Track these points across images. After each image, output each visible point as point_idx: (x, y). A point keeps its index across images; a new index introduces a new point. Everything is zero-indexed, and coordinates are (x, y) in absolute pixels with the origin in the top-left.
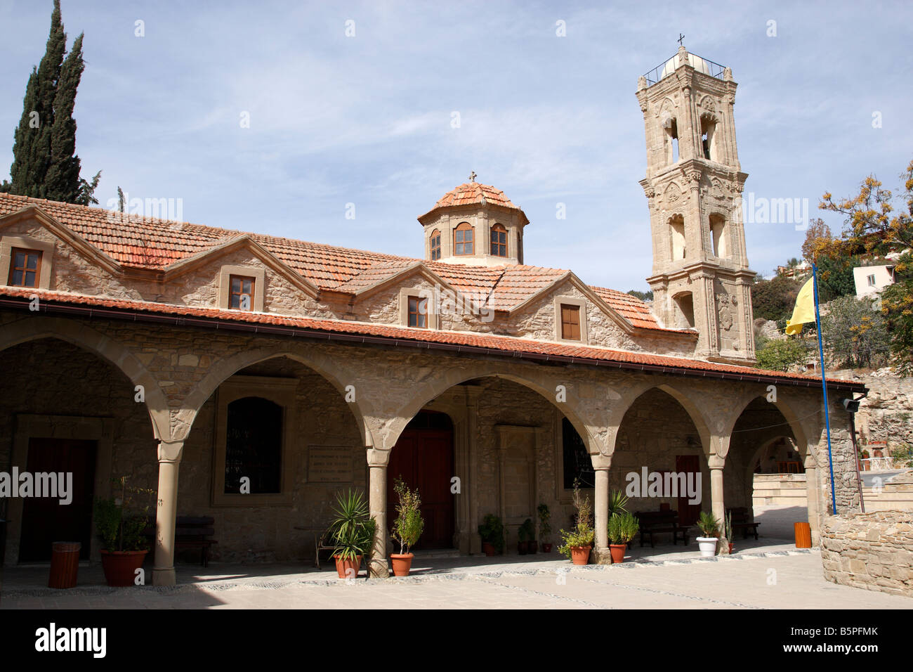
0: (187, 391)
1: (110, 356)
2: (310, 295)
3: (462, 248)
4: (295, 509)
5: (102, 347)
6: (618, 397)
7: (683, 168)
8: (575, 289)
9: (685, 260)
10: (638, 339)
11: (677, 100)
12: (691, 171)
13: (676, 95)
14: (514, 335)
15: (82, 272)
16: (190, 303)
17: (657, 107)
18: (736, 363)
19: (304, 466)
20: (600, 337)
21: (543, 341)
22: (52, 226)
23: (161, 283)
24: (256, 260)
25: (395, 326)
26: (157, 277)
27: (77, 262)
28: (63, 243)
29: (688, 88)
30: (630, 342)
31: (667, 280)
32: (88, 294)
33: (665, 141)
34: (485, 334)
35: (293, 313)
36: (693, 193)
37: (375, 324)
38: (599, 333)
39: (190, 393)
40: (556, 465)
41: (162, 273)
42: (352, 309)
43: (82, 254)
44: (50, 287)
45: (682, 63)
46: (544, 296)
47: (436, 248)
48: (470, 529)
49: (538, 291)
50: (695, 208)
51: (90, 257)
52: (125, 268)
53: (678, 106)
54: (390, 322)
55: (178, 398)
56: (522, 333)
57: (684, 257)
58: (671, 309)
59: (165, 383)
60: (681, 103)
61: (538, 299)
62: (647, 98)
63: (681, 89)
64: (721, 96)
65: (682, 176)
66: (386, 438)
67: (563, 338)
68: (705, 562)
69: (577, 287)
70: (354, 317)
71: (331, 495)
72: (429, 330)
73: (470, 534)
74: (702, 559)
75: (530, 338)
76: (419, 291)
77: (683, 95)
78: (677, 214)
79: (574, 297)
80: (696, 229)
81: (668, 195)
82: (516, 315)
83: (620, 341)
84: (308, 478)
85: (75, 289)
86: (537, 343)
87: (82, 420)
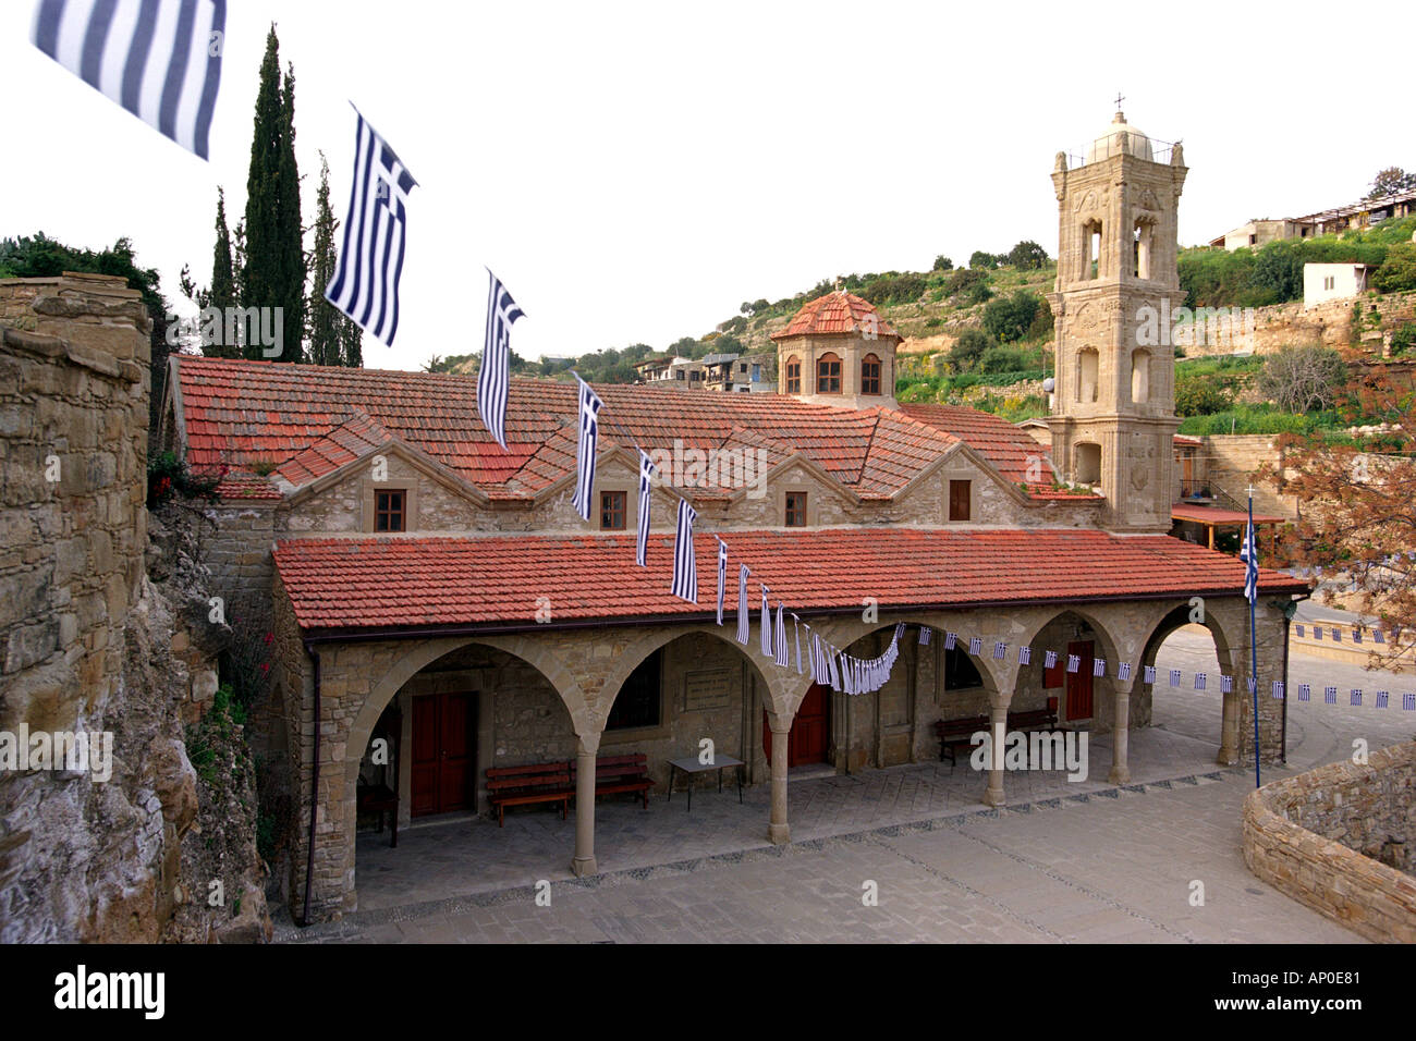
0: (601, 683)
3: (827, 385)
4: (673, 739)
6: (1023, 629)
7: (1105, 290)
8: (966, 461)
9: (1095, 404)
10: (1035, 511)
11: (1104, 196)
12: (1116, 297)
13: (1106, 191)
14: (897, 522)
15: (447, 507)
16: (561, 528)
17: (1079, 198)
18: (1147, 531)
19: (682, 694)
20: (994, 515)
21: (929, 526)
22: (413, 461)
23: (530, 510)
24: (626, 472)
25: (772, 528)
26: (526, 505)
27: (443, 498)
28: (426, 478)
29: (1125, 184)
30: (1025, 515)
31: (1071, 423)
32: (457, 534)
33: (1085, 245)
34: (867, 526)
35: (664, 526)
36: (1115, 326)
37: (751, 529)
38: (991, 509)
39: (605, 685)
40: (937, 665)
41: (532, 501)
42: (728, 515)
43: (447, 488)
44: (417, 528)
45: (1120, 151)
46: (933, 473)
47: (794, 378)
48: (847, 745)
49: (926, 467)
50: (1115, 345)
51: (455, 491)
52: (493, 500)
53: (1107, 203)
54: (767, 524)
55: (593, 691)
56: (906, 520)
57: (1095, 399)
58: (1072, 458)
59: (581, 677)
60: (1112, 202)
61: (924, 478)
62: (1065, 184)
63: (1113, 183)
64: (1164, 186)
65: (1103, 300)
66: (788, 704)
67: (951, 520)
68: (1104, 799)
69: (970, 459)
70: (728, 524)
71: (708, 721)
72: (808, 529)
73: (847, 751)
74: (1099, 794)
75: (914, 525)
76: (798, 485)
77: (1115, 192)
78: (1091, 345)
79: (965, 470)
80: (1114, 372)
81: (1082, 318)
82: (901, 501)
83: (1014, 515)
84: (685, 707)
85: (443, 527)
86: (924, 533)
87: (463, 673)
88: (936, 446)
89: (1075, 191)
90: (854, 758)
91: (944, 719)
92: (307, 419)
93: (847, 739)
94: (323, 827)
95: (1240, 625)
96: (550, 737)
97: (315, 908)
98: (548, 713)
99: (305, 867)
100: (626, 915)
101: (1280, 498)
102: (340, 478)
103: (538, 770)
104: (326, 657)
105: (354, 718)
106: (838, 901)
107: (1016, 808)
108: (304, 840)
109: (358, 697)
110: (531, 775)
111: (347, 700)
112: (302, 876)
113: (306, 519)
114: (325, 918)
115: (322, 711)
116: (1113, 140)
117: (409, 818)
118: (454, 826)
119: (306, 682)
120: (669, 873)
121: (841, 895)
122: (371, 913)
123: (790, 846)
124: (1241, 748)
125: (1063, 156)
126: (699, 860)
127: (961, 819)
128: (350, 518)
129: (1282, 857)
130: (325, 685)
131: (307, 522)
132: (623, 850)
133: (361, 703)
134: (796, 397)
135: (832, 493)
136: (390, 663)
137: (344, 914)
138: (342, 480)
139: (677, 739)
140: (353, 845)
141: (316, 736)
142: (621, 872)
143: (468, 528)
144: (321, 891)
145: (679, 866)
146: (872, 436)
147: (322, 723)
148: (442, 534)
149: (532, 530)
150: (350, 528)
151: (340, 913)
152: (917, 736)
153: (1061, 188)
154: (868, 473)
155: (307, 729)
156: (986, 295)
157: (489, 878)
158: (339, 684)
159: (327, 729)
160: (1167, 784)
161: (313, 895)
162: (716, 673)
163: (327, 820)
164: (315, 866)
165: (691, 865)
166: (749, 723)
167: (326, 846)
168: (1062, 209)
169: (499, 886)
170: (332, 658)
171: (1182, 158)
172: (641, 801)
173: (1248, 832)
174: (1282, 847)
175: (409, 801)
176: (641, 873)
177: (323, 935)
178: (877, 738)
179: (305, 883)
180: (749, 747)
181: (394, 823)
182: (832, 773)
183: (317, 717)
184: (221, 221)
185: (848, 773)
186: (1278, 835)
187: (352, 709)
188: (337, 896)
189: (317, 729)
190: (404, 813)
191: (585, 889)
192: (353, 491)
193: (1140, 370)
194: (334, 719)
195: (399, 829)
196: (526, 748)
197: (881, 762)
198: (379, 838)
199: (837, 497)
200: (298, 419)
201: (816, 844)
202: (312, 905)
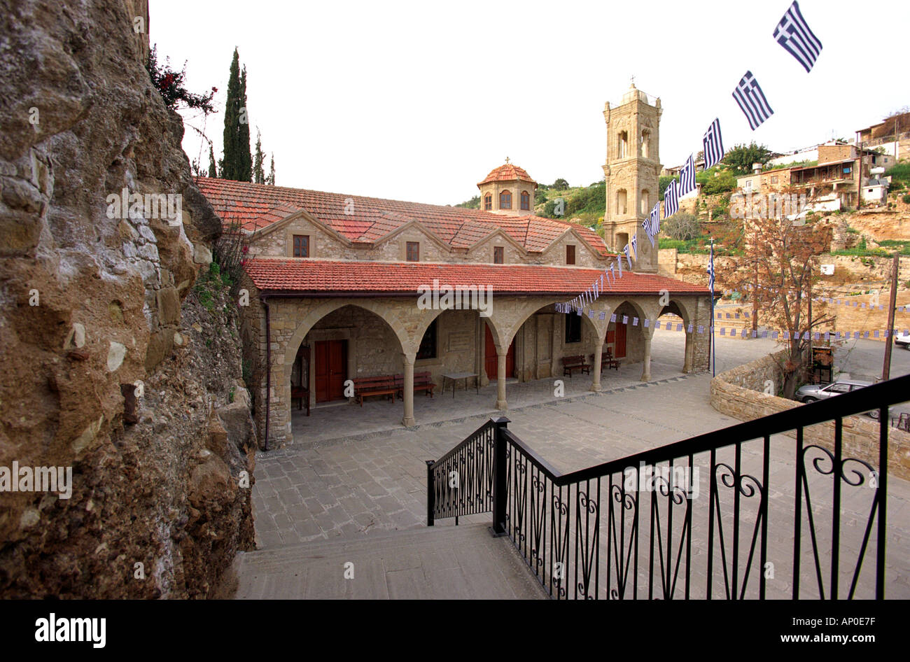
0: (416, 328)
1: (379, 314)
2: (446, 250)
3: (504, 205)
4: (443, 365)
5: (374, 308)
6: (609, 308)
7: (630, 162)
8: (573, 237)
9: (625, 215)
10: (602, 262)
11: (629, 120)
12: (635, 165)
13: (629, 117)
14: (543, 264)
15: (330, 246)
16: (387, 259)
17: (616, 122)
18: (648, 272)
19: (447, 343)
20: (585, 262)
21: (558, 266)
22: (313, 221)
23: (372, 249)
24: (419, 232)
25: (488, 264)
26: (370, 246)
27: (328, 241)
28: (319, 230)
29: (638, 113)
30: (598, 263)
31: (614, 224)
32: (335, 259)
33: (619, 143)
34: (531, 265)
35: (438, 261)
36: (635, 178)
37: (479, 264)
38: (584, 260)
39: (418, 329)
40: (562, 331)
41: (373, 244)
42: (467, 256)
43: (330, 236)
44: (315, 256)
45: (636, 98)
46: (559, 241)
47: (488, 203)
48: (523, 368)
49: (556, 239)
50: (635, 186)
51: (334, 237)
52: (354, 243)
53: (630, 124)
54: (485, 262)
55: (412, 331)
56: (547, 263)
57: (624, 213)
58: (615, 241)
59: (406, 324)
60: (632, 122)
61: (556, 243)
62: (610, 116)
63: (633, 113)
64: (654, 117)
65: (628, 167)
66: (506, 341)
67: (567, 263)
68: (642, 388)
69: (575, 235)
70: (467, 261)
71: (460, 357)
72: (504, 265)
73: (523, 371)
74: (640, 386)
75: (551, 265)
76: (499, 243)
77: (634, 117)
78: (623, 188)
79: (573, 241)
80: (634, 199)
81: (619, 176)
82: (546, 254)
83: (594, 263)
84: (449, 349)
85: (328, 256)
86: (556, 269)
87: (341, 330)
88: (560, 230)
89: (614, 119)
90: (526, 374)
91: (565, 357)
92: (256, 205)
93: (523, 366)
94: (274, 399)
95: (694, 310)
96: (384, 363)
97: (271, 442)
98: (383, 351)
99: (265, 421)
100: (435, 443)
101: (676, 275)
102: (275, 228)
103: (379, 379)
104: (273, 307)
105: (288, 342)
106: (539, 433)
107: (606, 392)
108: (264, 406)
109: (290, 331)
110: (376, 382)
111: (284, 332)
112: (264, 425)
113: (258, 249)
114: (277, 447)
115: (271, 337)
116: (632, 94)
117: (314, 402)
118: (338, 407)
119: (262, 321)
120: (452, 424)
121: (540, 430)
122: (301, 445)
123: (508, 411)
124: (693, 365)
125: (608, 103)
126: (465, 418)
127: (583, 397)
128: (281, 250)
129: (736, 402)
130: (271, 322)
131: (259, 251)
132: (426, 415)
133: (291, 334)
134: (490, 212)
135: (514, 248)
136: (307, 313)
137: (286, 445)
138: (276, 229)
139: (445, 365)
140: (290, 410)
141: (268, 350)
142: (428, 424)
143: (341, 257)
144: (274, 434)
145: (456, 421)
146: (528, 227)
147: (271, 344)
148: (328, 259)
149: (373, 260)
150: (282, 255)
151: (284, 445)
152: (554, 365)
153: (607, 118)
154: (528, 242)
155: (263, 346)
156: (545, 200)
157: (360, 428)
158: (279, 322)
159: (274, 346)
160: (665, 381)
161: (270, 435)
162: (463, 333)
163: (276, 396)
164: (270, 420)
165: (462, 420)
166: (479, 357)
167: (276, 409)
168: (608, 127)
169: (366, 432)
170: (276, 309)
171: (660, 104)
172: (429, 394)
173: (717, 394)
174: (737, 398)
175: (315, 395)
176: (438, 424)
177: (276, 455)
178: (536, 365)
179: (265, 429)
180: (479, 369)
181: (307, 406)
182: (517, 382)
183: (268, 342)
184: (212, 156)
185: (524, 381)
186: (734, 393)
187: (287, 337)
188: (283, 436)
189: (268, 347)
190: (313, 400)
191: (410, 432)
192: (282, 235)
193: (645, 200)
194: (277, 342)
195: (310, 408)
196: (373, 369)
197: (538, 377)
198: (300, 412)
199: (517, 250)
200: (253, 205)
201: (520, 410)
202: (269, 440)
